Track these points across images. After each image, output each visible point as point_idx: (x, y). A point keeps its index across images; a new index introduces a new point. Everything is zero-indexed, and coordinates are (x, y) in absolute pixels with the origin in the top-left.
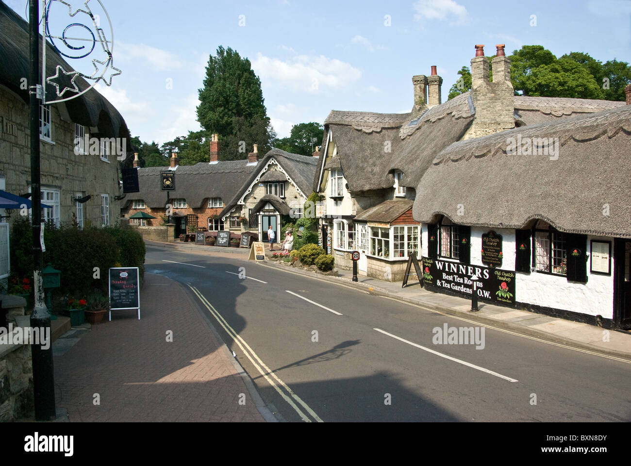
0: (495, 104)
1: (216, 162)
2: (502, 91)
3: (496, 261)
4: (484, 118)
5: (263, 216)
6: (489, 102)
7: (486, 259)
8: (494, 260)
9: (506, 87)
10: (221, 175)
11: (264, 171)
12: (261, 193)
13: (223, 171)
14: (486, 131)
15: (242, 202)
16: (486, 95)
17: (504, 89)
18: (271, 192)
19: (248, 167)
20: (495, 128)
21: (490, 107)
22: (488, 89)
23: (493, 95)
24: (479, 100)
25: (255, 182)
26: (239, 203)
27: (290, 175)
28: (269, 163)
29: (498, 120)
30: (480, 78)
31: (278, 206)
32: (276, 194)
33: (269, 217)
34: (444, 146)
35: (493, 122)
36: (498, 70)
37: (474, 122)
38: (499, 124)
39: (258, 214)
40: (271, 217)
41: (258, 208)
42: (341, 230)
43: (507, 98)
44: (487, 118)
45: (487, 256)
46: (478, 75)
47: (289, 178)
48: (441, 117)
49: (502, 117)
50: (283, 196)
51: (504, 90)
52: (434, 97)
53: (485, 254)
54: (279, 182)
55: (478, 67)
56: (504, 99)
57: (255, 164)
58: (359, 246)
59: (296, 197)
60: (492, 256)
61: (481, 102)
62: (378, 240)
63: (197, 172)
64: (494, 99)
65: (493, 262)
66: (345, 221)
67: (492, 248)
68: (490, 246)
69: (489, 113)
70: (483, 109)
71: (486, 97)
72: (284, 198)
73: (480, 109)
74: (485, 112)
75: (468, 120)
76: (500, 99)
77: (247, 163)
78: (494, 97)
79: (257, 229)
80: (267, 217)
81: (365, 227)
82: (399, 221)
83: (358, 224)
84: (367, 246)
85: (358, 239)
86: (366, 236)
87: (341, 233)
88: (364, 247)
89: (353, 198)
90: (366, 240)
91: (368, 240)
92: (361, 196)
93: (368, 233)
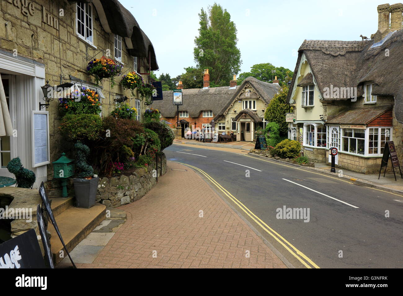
1: (207, 88)
10: (211, 95)
11: (241, 91)
12: (239, 107)
15: (227, 113)
18: (247, 106)
19: (230, 90)
25: (236, 99)
26: (224, 114)
27: (260, 94)
28: (245, 86)
31: (252, 116)
41: (238, 117)
42: (311, 132)
52: (396, 23)
57: (234, 88)
59: (263, 110)
62: (351, 139)
66: (315, 125)
72: (256, 111)
81: (336, 129)
82: (374, 123)
83: (328, 126)
84: (338, 144)
85: (328, 138)
86: (337, 136)
87: (310, 134)
88: (335, 145)
89: (324, 107)
90: (337, 139)
91: (340, 139)
92: (331, 105)
93: (340, 133)
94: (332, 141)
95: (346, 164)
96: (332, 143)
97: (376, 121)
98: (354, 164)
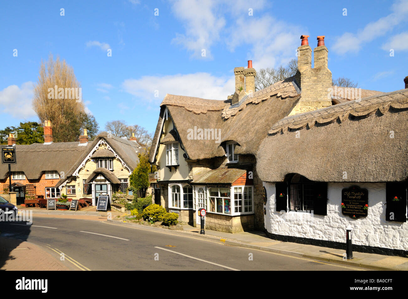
0: (317, 86)
1: (50, 143)
2: (323, 75)
3: (360, 212)
4: (308, 97)
5: (95, 185)
6: (312, 84)
7: (348, 211)
8: (357, 212)
9: (326, 72)
10: (56, 152)
11: (95, 149)
12: (92, 167)
13: (57, 149)
14: (309, 108)
15: (77, 174)
16: (310, 78)
17: (325, 73)
18: (101, 166)
19: (79, 147)
20: (316, 106)
21: (313, 88)
22: (312, 73)
23: (316, 78)
24: (305, 82)
25: (88, 158)
26: (74, 175)
27: (117, 153)
28: (99, 143)
29: (319, 99)
30: (305, 64)
31: (108, 177)
32: (106, 167)
33: (101, 185)
34: (276, 120)
35: (315, 101)
36: (320, 57)
37: (300, 100)
38: (320, 103)
39: (91, 183)
40: (103, 186)
41: (91, 179)
42: (176, 193)
43: (327, 81)
44: (311, 97)
45: (349, 209)
46: (303, 61)
47: (117, 155)
48: (264, 99)
49: (322, 97)
50: (112, 169)
51: (325, 75)
52: (250, 86)
53: (347, 207)
54: (108, 158)
55: (304, 54)
56: (324, 82)
57: (85, 144)
58: (196, 205)
59: (122, 170)
60: (354, 209)
61: (306, 84)
62: (217, 199)
63: (34, 150)
64: (316, 82)
65: (357, 213)
66: (180, 185)
67: (356, 201)
68: (353, 199)
69: (312, 93)
70: (307, 90)
71: (311, 79)
72: (112, 171)
73: (305, 89)
74: (309, 92)
75: (296, 99)
76: (321, 82)
77: (78, 143)
78: (317, 80)
79: (91, 195)
80: (100, 186)
81: (202, 189)
82: (238, 182)
83: (195, 186)
84: (205, 204)
85: (195, 198)
86: (204, 196)
87: (176, 195)
88: (202, 205)
89: (190, 166)
90: (204, 200)
91: (206, 200)
92: (197, 164)
93: (206, 193)
94: (199, 201)
95: (214, 224)
96: (199, 204)
97: (240, 180)
98: (221, 224)
